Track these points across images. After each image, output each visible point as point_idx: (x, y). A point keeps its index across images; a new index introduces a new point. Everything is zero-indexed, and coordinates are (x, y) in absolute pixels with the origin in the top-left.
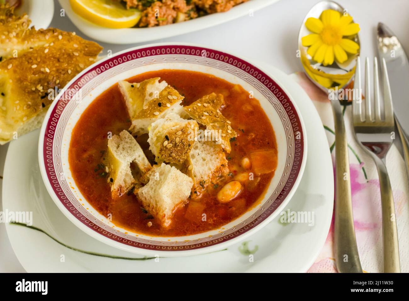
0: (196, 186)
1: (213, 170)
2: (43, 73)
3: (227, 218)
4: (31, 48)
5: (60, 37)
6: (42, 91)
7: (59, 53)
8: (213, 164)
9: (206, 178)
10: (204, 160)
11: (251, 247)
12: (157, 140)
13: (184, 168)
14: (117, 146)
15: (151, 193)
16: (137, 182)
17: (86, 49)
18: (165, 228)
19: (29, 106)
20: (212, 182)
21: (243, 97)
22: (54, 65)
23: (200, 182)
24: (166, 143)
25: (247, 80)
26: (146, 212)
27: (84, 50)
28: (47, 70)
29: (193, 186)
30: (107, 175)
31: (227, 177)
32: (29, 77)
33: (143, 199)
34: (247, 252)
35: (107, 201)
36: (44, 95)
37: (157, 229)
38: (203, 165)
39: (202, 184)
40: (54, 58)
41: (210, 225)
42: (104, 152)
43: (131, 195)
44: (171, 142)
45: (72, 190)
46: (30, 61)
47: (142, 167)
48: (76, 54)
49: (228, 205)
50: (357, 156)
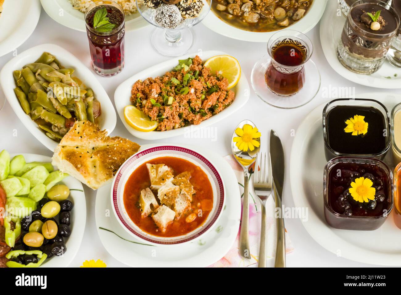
0: (177, 215)
1: (184, 208)
2: (113, 159)
3: (189, 230)
4: (108, 145)
5: (121, 141)
6: (113, 168)
7: (121, 150)
8: (184, 205)
9: (181, 212)
10: (181, 203)
11: (203, 242)
12: (162, 195)
13: (172, 207)
14: (144, 195)
15: (158, 218)
16: (152, 212)
17: (133, 147)
18: (163, 233)
19: (107, 174)
20: (183, 213)
21: (201, 173)
22: (119, 156)
23: (179, 213)
24: (165, 197)
25: (203, 165)
26: (156, 225)
27: (132, 148)
28: (116, 158)
29: (176, 215)
30: (140, 207)
31: (190, 212)
32: (107, 161)
33: (155, 219)
34: (201, 244)
35: (139, 219)
36: (114, 170)
37: (159, 234)
38: (180, 206)
39: (179, 214)
40: (118, 152)
41: (182, 233)
42: (139, 197)
43: (150, 217)
44: (167, 197)
45: (124, 214)
46: (108, 153)
47: (154, 206)
48: (129, 150)
49: (190, 224)
50: (253, 199)
